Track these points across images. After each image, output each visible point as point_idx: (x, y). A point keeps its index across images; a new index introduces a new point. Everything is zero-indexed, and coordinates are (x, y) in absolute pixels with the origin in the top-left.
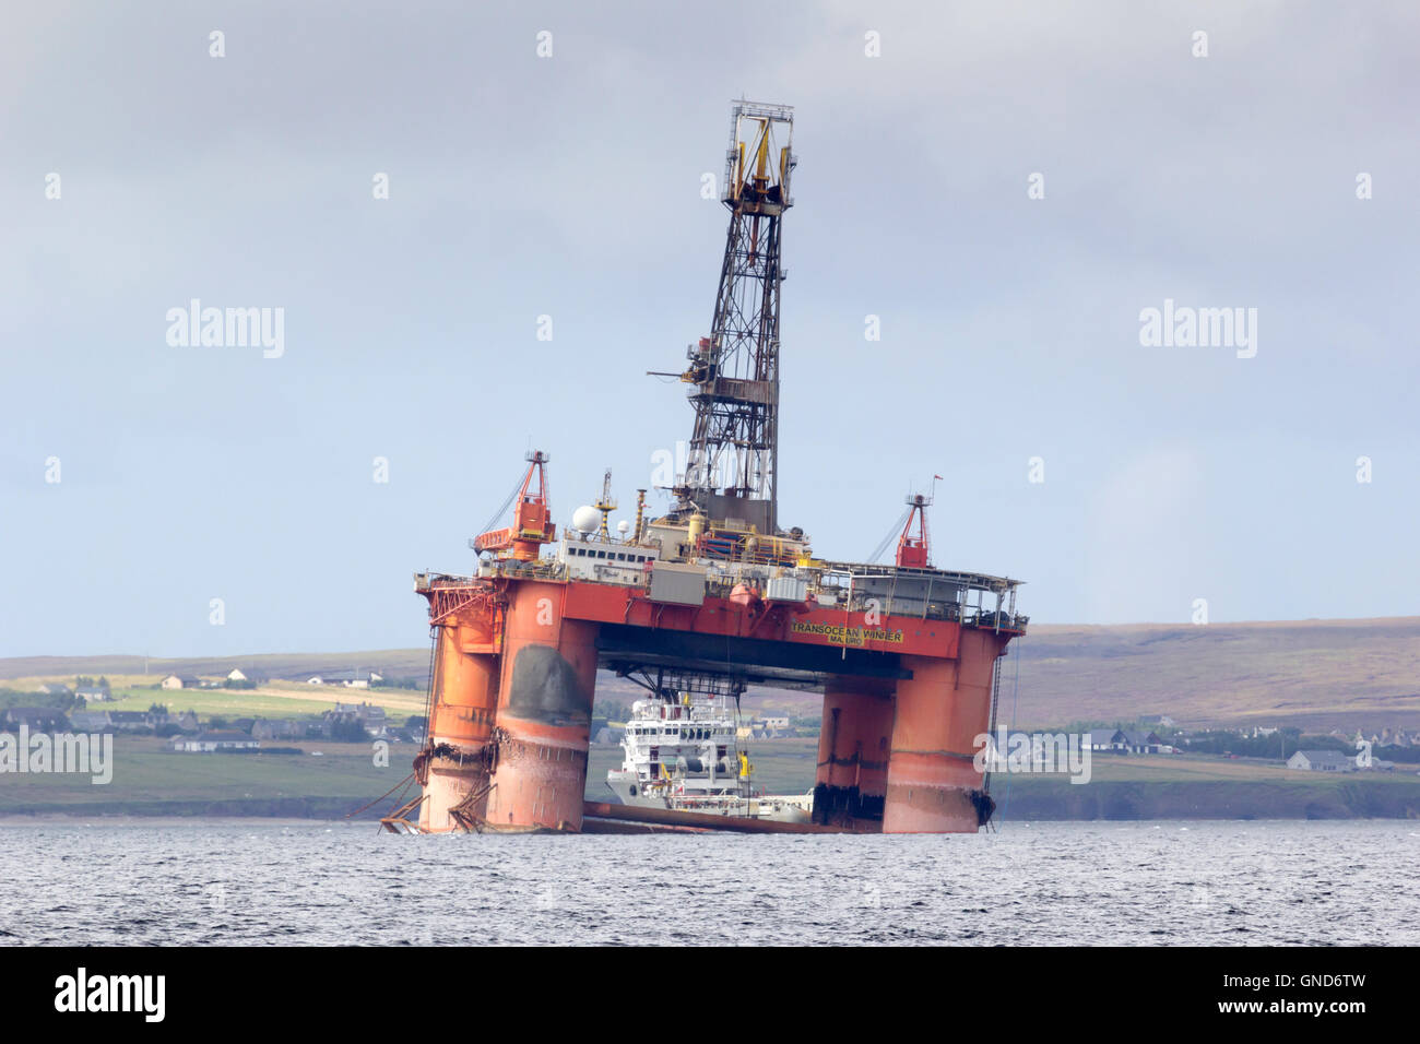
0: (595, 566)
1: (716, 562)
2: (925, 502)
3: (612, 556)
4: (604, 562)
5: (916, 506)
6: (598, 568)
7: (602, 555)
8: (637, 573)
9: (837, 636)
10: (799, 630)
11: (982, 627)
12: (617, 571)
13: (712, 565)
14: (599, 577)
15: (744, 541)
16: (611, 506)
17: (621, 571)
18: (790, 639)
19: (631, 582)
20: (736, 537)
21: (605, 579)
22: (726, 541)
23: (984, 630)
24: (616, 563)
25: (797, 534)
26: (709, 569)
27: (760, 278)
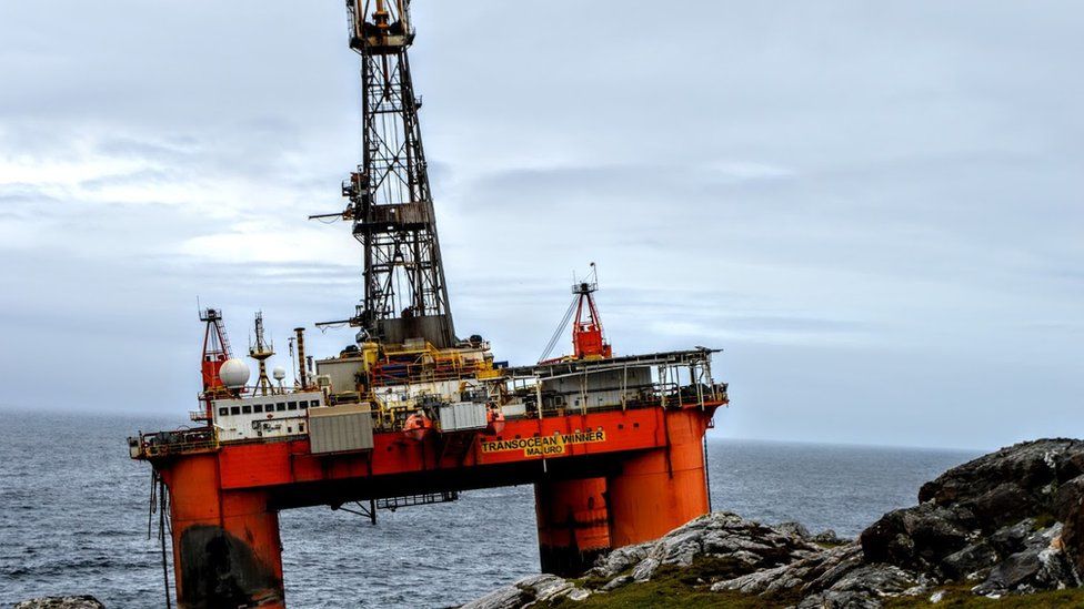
0: (253, 422)
1: (394, 389)
2: (590, 289)
3: (269, 408)
4: (263, 415)
5: (582, 294)
6: (256, 424)
7: (258, 409)
8: (302, 421)
9: (534, 448)
10: (489, 450)
11: (686, 406)
12: (279, 422)
13: (390, 392)
14: (260, 433)
15: (420, 361)
16: (265, 351)
17: (283, 423)
18: (482, 461)
19: (295, 431)
20: (412, 358)
21: (266, 434)
22: (402, 364)
23: (689, 409)
24: (276, 414)
25: (476, 341)
26: (389, 396)
27: (399, 111)
